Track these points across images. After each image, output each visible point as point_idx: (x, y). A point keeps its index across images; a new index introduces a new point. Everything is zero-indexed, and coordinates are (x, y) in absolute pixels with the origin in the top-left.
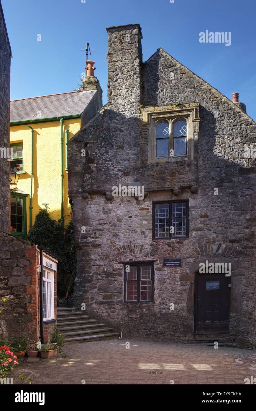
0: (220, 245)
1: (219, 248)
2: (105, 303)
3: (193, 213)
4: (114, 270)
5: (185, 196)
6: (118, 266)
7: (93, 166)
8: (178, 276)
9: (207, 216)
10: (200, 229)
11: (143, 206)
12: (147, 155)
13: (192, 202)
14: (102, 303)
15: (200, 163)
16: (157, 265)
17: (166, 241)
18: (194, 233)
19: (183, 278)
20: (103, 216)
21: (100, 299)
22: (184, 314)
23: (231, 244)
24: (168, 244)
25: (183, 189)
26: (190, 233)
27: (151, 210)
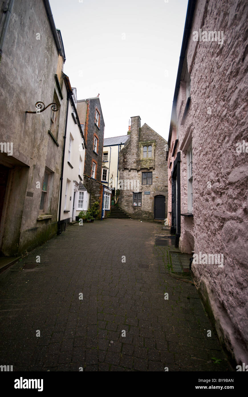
0: (162, 187)
1: (161, 188)
2: (127, 206)
3: (154, 176)
4: (130, 194)
5: (151, 170)
6: (132, 193)
7: (125, 160)
8: (149, 198)
9: (158, 177)
10: (156, 182)
11: (139, 173)
12: (140, 157)
13: (153, 173)
14: (126, 206)
15: (156, 160)
16: (143, 194)
17: (146, 185)
18: (154, 183)
19: (151, 198)
20: (128, 176)
21: (126, 204)
22: (151, 211)
23: (165, 187)
24: (146, 186)
25: (151, 168)
26: (153, 183)
27: (141, 175)
